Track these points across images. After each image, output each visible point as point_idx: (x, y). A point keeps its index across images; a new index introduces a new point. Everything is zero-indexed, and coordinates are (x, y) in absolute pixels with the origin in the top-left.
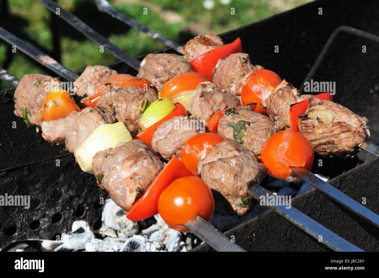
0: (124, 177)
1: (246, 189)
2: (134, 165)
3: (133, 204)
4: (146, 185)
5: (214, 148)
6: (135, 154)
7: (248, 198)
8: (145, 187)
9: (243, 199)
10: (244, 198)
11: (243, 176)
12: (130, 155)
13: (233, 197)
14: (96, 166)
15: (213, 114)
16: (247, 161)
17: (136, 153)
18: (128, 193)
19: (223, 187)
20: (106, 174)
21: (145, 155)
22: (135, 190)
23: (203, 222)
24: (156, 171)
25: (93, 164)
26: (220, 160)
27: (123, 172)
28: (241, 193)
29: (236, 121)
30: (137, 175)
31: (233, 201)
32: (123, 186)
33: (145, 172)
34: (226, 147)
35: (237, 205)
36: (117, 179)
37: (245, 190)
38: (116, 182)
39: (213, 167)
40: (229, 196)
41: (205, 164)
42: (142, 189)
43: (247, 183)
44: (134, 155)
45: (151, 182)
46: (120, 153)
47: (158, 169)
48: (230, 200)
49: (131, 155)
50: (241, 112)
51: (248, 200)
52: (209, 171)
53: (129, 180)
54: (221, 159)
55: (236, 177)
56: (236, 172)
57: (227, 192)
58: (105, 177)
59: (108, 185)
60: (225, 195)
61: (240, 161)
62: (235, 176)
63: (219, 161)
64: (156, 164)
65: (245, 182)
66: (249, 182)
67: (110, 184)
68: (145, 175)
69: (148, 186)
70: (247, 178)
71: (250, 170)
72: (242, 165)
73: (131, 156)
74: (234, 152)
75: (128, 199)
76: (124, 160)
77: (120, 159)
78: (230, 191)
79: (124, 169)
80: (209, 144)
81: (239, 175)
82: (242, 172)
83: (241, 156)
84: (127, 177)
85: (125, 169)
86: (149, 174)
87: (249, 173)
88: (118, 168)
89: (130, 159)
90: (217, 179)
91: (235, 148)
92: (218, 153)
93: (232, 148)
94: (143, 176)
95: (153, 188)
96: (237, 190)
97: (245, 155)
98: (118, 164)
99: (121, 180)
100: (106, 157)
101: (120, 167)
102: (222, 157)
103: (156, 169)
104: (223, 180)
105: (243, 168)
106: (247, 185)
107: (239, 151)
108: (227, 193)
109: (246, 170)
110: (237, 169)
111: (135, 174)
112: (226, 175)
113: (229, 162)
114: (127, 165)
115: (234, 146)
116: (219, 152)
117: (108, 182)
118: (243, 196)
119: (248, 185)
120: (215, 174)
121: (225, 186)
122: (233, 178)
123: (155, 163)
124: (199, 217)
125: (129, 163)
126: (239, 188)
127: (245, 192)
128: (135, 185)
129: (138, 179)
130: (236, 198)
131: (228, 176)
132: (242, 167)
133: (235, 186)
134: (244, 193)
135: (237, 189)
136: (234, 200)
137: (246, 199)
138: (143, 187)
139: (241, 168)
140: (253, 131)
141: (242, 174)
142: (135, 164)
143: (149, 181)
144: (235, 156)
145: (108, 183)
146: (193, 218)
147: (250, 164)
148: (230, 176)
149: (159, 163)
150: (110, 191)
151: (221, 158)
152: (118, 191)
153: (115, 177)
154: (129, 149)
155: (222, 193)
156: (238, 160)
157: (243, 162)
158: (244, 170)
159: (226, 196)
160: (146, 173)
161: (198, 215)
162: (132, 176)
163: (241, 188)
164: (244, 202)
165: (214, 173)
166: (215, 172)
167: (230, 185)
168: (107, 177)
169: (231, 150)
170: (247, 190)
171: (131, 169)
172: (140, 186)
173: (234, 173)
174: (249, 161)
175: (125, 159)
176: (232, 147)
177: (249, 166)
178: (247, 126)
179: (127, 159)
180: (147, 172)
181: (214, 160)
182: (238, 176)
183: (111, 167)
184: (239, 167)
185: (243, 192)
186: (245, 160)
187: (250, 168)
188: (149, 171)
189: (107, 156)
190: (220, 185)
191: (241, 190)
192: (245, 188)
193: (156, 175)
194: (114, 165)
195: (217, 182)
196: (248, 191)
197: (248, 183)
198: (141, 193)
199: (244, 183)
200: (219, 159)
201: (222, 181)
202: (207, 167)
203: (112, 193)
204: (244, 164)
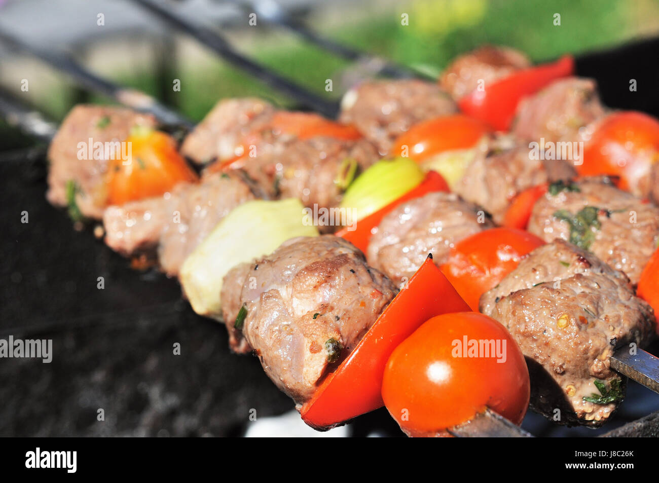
0: (299, 313)
1: (610, 356)
2: (324, 285)
3: (319, 382)
4: (354, 336)
5: (524, 261)
6: (327, 259)
7: (614, 379)
8: (351, 340)
9: (602, 381)
10: (604, 379)
11: (600, 324)
12: (314, 261)
13: (575, 378)
14: (230, 299)
15: (518, 194)
16: (610, 290)
17: (330, 257)
18: (307, 354)
19: (550, 351)
20: (254, 309)
21: (351, 262)
22: (324, 345)
23: (502, 425)
24: (379, 301)
25: (222, 294)
26: (540, 286)
27: (296, 302)
28: (596, 366)
29: (576, 207)
30: (332, 308)
31: (575, 388)
32: (294, 338)
33: (352, 303)
34: (556, 255)
35: (585, 399)
36: (278, 319)
37: (607, 358)
38: (277, 328)
39: (522, 304)
40: (566, 376)
41: (503, 297)
42: (343, 344)
43: (611, 340)
44: (325, 261)
45: (366, 329)
46: (290, 257)
47: (384, 296)
48: (566, 385)
49: (319, 260)
50: (586, 189)
51: (613, 383)
52: (513, 313)
53: (311, 322)
54: (543, 283)
55: (583, 326)
56: (582, 312)
57: (560, 364)
58: (249, 316)
59: (256, 336)
60: (556, 373)
61: (592, 289)
62: (579, 323)
63: (538, 288)
64: (381, 287)
65: (606, 337)
66: (615, 338)
67: (262, 331)
68: (352, 310)
69: (359, 337)
70: (611, 328)
71: (618, 311)
72: (599, 298)
73: (318, 262)
74: (576, 267)
75: (305, 370)
76: (300, 272)
77: (290, 269)
78: (570, 362)
79: (298, 295)
80: (510, 252)
81: (589, 320)
82: (598, 314)
83: (594, 278)
84: (305, 313)
85: (302, 294)
86: (363, 308)
87: (616, 319)
88: (284, 292)
89: (316, 270)
90: (535, 333)
91: (577, 257)
92: (534, 270)
93: (572, 257)
94: (347, 311)
95: (371, 339)
96: (587, 359)
97: (603, 276)
98: (283, 282)
99: (289, 323)
100: (255, 269)
101: (290, 290)
102: (545, 280)
103: (379, 298)
104: (551, 333)
105: (600, 304)
106: (610, 346)
107: (588, 264)
108: (561, 367)
109: (609, 310)
110: (584, 304)
111: (325, 307)
112: (558, 320)
113: (564, 290)
114: (307, 283)
115: (575, 252)
116: (538, 268)
117: (257, 328)
118: (600, 373)
119: (613, 347)
120: (530, 319)
121: (554, 350)
122: (575, 328)
123: (377, 284)
124: (492, 412)
125: (312, 280)
126: (591, 353)
127: (604, 362)
128: (325, 332)
129: (333, 320)
130: (583, 379)
131: (563, 322)
132: (598, 303)
133: (582, 348)
134: (604, 365)
135: (585, 356)
136: (578, 385)
137: (607, 382)
138: (345, 340)
139: (596, 303)
140: (617, 230)
141: (599, 318)
142: (326, 282)
143: (360, 326)
144: (579, 276)
145: (257, 332)
146: (477, 413)
147: (618, 297)
148: (569, 323)
149: (388, 285)
150: (262, 350)
151: (542, 281)
152: (280, 350)
153: (275, 314)
154: (312, 249)
155: (547, 367)
156: (587, 286)
157: (599, 290)
158: (602, 309)
159: (558, 376)
160: (354, 304)
161: (489, 407)
162: (319, 312)
163: (597, 354)
164: (603, 390)
165: (526, 318)
166: (529, 315)
167: (568, 347)
168: (254, 316)
169: (567, 262)
170: (610, 359)
171: (316, 293)
172: (337, 337)
173: (578, 314)
174: (614, 290)
175: (303, 270)
176: (570, 255)
177: (615, 301)
178: (602, 218)
179: (307, 269)
180: (357, 304)
181: (526, 285)
182: (588, 323)
183: (266, 291)
184: (592, 302)
185: (600, 364)
186: (604, 286)
187: (617, 305)
188: (361, 300)
189: (257, 266)
190: (543, 346)
191: (594, 359)
192: (607, 354)
193: (380, 312)
194: (274, 286)
195: (535, 340)
196: (615, 360)
197: (614, 342)
198: (340, 353)
199: (603, 340)
200: (536, 286)
201: (547, 338)
202: (507, 305)
203: (267, 355)
204: (604, 297)
